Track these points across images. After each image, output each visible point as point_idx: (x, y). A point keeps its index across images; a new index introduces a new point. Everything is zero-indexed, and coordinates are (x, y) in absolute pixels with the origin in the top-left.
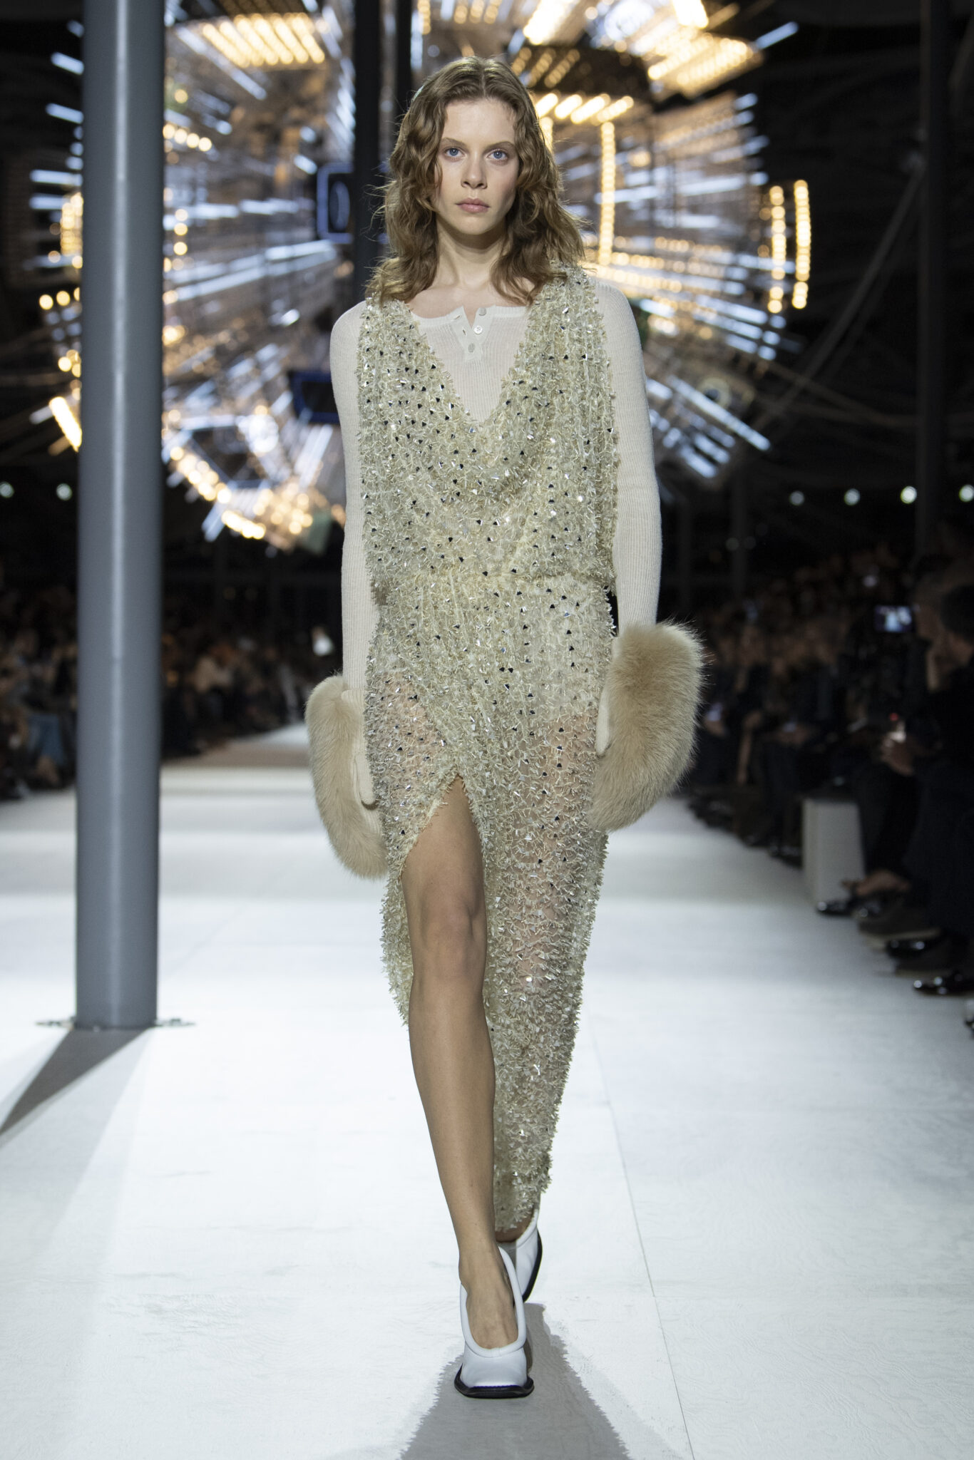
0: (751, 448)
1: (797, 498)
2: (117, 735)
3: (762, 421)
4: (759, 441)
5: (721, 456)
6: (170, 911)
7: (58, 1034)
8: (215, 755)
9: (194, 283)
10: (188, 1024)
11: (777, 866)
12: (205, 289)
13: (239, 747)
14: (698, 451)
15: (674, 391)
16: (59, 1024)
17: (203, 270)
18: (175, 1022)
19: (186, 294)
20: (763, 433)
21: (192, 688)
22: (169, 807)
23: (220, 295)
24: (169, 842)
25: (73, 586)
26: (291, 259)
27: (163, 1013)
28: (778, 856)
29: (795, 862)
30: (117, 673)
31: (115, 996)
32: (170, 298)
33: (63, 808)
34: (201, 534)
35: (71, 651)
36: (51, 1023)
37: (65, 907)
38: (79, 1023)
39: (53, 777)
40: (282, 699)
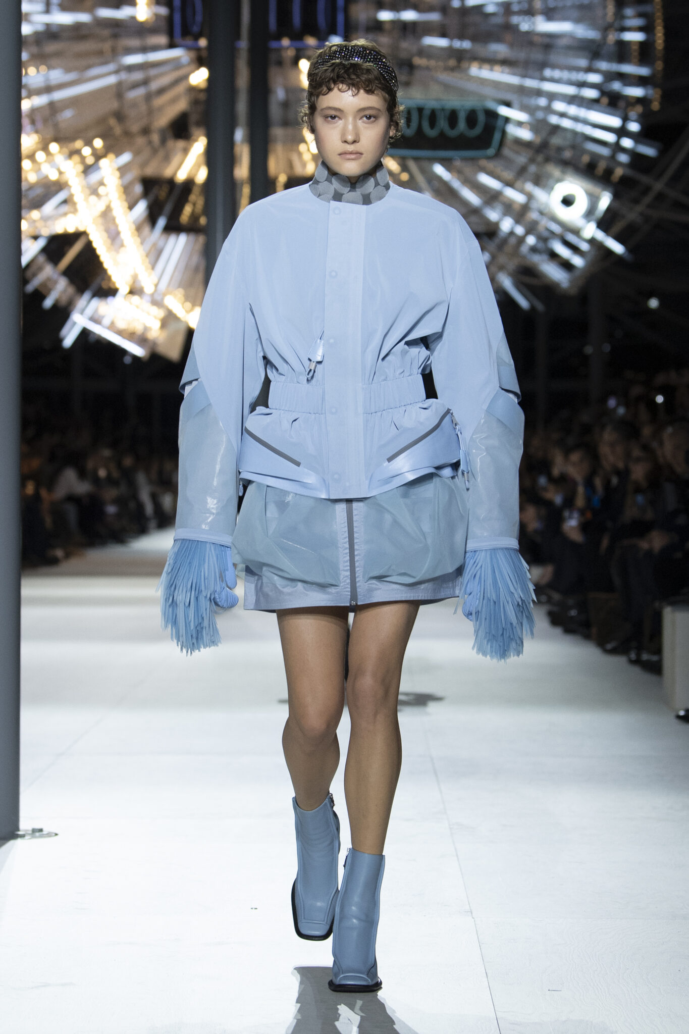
0: (609, 252)
1: (654, 303)
3: (618, 227)
4: (618, 248)
5: (578, 261)
8: (74, 563)
9: (48, 89)
10: (49, 835)
11: (636, 670)
12: (58, 95)
13: (96, 555)
14: (553, 256)
15: (530, 197)
17: (57, 75)
18: (37, 832)
19: (39, 101)
20: (619, 238)
23: (74, 102)
26: (144, 66)
27: (25, 824)
28: (637, 662)
29: (655, 668)
32: (26, 105)
40: (140, 507)
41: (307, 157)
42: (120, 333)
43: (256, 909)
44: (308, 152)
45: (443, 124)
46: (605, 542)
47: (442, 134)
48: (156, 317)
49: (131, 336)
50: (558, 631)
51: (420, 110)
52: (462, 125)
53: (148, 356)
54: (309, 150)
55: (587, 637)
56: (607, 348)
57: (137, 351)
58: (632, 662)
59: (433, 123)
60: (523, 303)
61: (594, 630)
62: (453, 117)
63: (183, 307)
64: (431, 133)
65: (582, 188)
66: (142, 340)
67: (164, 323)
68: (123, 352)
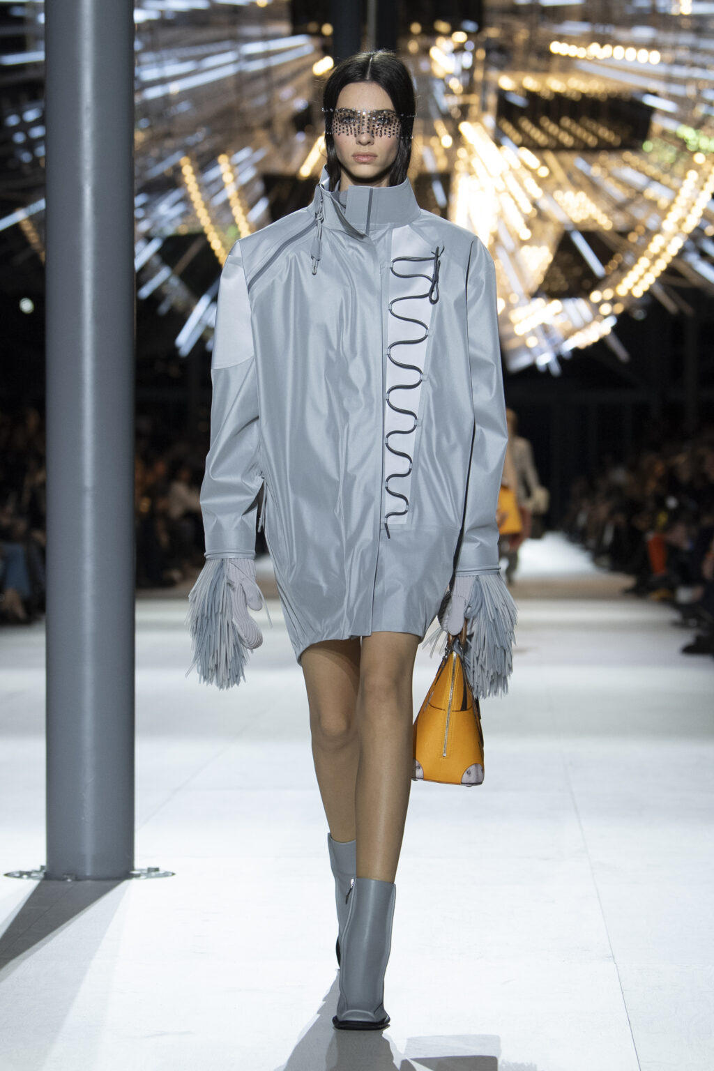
2: (88, 567)
6: (146, 753)
7: (30, 885)
10: (166, 875)
16: (29, 874)
18: (153, 871)
21: (165, 515)
22: (143, 640)
24: (143, 679)
25: (40, 405)
26: (267, 55)
27: (140, 863)
30: (88, 503)
31: (88, 845)
33: (33, 642)
34: (175, 349)
35: (40, 477)
36: (21, 874)
37: (36, 749)
38: (50, 875)
39: (20, 611)
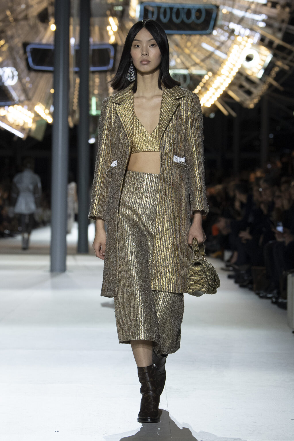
41: (111, 33)
42: (11, 125)
43: (58, 431)
44: (112, 31)
45: (183, 16)
46: (261, 240)
47: (183, 22)
48: (30, 117)
49: (17, 127)
50: (237, 286)
51: (171, 9)
52: (193, 17)
53: (26, 137)
54: (112, 29)
55: (251, 289)
56: (271, 136)
57: (21, 135)
58: (273, 303)
59: (178, 16)
60: (225, 112)
61: (255, 286)
62: (189, 12)
63: (44, 112)
64: (177, 21)
65: (256, 51)
66: (22, 129)
67: (34, 121)
68: (13, 135)
